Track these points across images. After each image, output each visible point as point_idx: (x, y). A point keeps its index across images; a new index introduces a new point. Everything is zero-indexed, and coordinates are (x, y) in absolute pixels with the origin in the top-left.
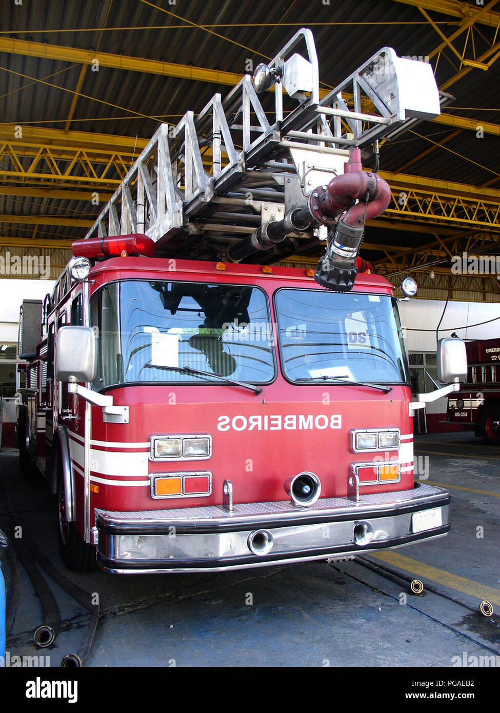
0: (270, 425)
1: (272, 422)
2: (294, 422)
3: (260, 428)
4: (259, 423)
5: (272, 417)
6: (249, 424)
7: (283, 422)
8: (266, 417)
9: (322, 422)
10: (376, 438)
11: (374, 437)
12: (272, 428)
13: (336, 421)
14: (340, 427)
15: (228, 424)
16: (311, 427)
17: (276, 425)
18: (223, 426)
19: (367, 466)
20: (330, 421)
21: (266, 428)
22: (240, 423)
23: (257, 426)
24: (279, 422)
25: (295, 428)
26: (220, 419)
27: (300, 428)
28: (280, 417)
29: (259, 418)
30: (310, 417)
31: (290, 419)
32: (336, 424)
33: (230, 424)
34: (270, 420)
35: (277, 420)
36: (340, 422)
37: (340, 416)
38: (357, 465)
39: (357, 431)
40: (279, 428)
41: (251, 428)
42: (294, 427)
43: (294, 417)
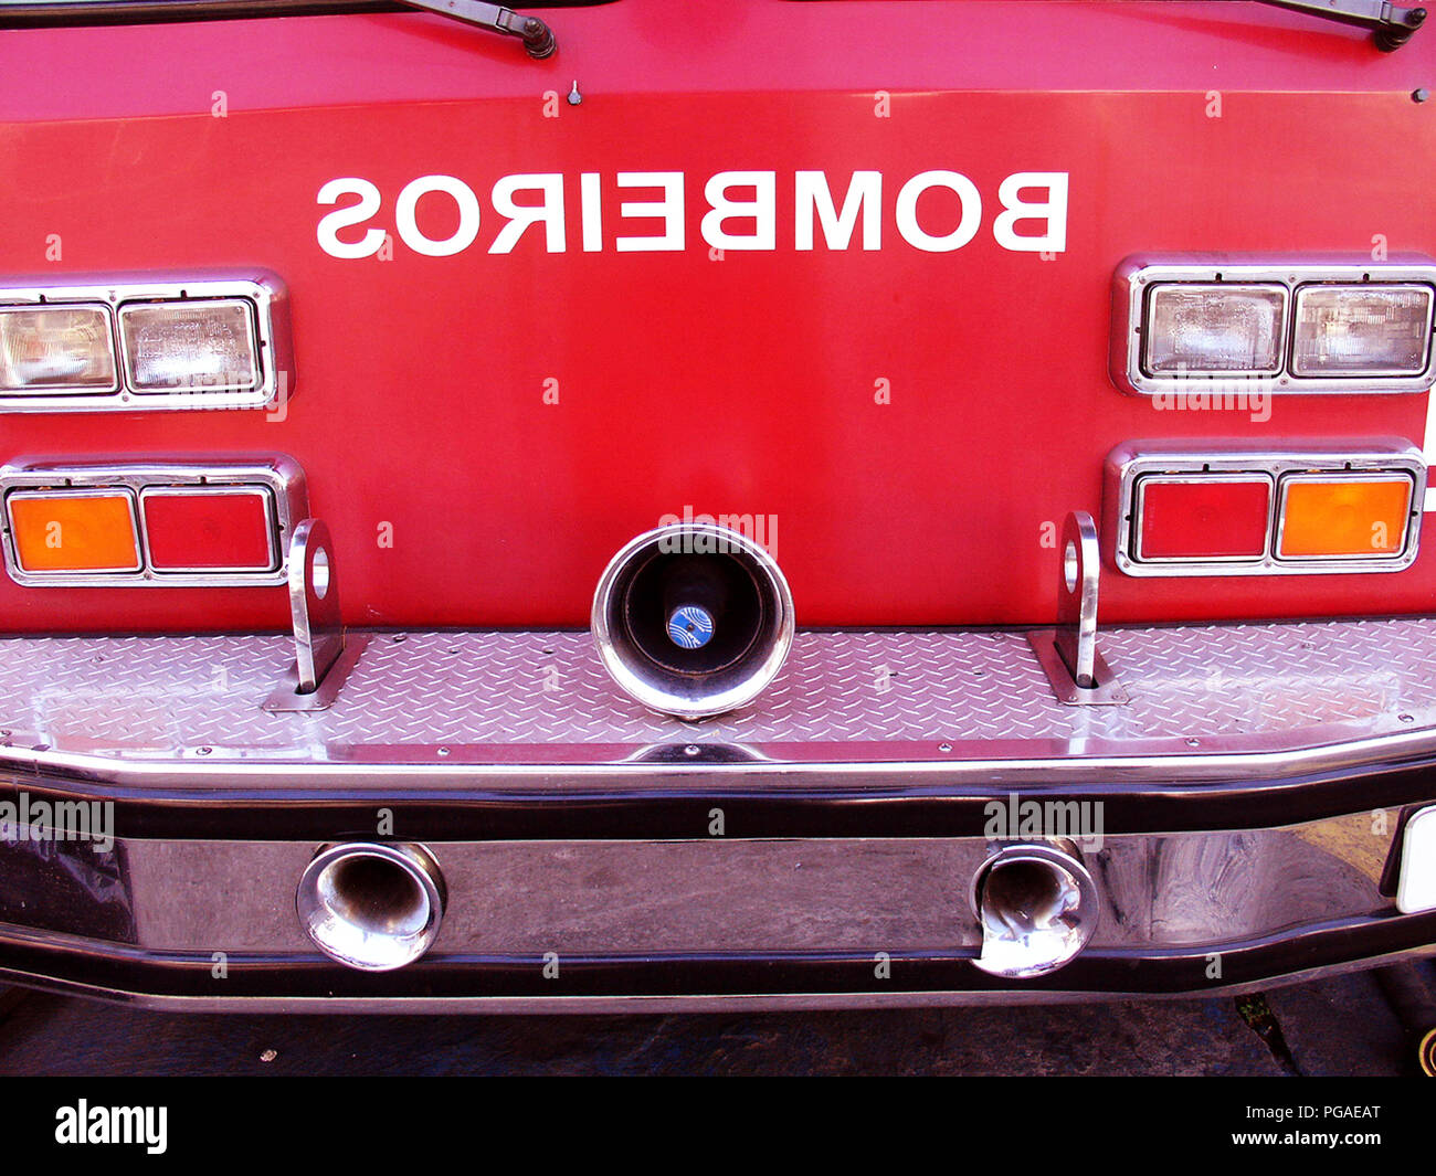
0: (614, 225)
1: (630, 210)
2: (764, 210)
3: (556, 242)
4: (553, 214)
5: (626, 180)
6: (492, 223)
7: (696, 207)
8: (591, 184)
9: (939, 211)
10: (1278, 316)
11: (1266, 310)
12: (625, 244)
13: (1033, 211)
14: (1053, 242)
15: (374, 222)
16: (872, 241)
17: (656, 227)
18: (350, 234)
19: (1206, 470)
20: (992, 208)
21: (592, 241)
22: (437, 213)
23: (537, 231)
24: (673, 210)
25: (771, 245)
26: (328, 194)
27: (804, 241)
28: (673, 182)
29: (552, 184)
30: (866, 185)
31: (745, 194)
32: (1035, 227)
33: (385, 219)
34: (612, 196)
35: (657, 194)
36: (1056, 211)
37: (1058, 183)
38: (1146, 460)
39: (1155, 271)
40: (674, 240)
41: (504, 243)
42: (765, 239)
43: (765, 182)
